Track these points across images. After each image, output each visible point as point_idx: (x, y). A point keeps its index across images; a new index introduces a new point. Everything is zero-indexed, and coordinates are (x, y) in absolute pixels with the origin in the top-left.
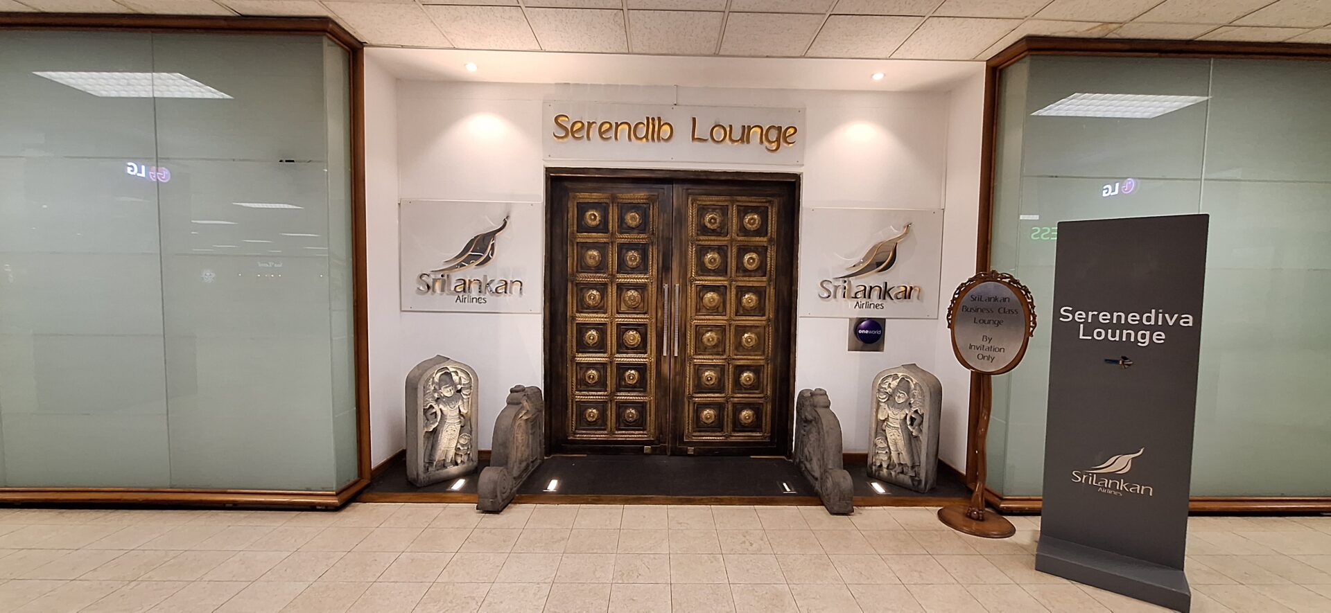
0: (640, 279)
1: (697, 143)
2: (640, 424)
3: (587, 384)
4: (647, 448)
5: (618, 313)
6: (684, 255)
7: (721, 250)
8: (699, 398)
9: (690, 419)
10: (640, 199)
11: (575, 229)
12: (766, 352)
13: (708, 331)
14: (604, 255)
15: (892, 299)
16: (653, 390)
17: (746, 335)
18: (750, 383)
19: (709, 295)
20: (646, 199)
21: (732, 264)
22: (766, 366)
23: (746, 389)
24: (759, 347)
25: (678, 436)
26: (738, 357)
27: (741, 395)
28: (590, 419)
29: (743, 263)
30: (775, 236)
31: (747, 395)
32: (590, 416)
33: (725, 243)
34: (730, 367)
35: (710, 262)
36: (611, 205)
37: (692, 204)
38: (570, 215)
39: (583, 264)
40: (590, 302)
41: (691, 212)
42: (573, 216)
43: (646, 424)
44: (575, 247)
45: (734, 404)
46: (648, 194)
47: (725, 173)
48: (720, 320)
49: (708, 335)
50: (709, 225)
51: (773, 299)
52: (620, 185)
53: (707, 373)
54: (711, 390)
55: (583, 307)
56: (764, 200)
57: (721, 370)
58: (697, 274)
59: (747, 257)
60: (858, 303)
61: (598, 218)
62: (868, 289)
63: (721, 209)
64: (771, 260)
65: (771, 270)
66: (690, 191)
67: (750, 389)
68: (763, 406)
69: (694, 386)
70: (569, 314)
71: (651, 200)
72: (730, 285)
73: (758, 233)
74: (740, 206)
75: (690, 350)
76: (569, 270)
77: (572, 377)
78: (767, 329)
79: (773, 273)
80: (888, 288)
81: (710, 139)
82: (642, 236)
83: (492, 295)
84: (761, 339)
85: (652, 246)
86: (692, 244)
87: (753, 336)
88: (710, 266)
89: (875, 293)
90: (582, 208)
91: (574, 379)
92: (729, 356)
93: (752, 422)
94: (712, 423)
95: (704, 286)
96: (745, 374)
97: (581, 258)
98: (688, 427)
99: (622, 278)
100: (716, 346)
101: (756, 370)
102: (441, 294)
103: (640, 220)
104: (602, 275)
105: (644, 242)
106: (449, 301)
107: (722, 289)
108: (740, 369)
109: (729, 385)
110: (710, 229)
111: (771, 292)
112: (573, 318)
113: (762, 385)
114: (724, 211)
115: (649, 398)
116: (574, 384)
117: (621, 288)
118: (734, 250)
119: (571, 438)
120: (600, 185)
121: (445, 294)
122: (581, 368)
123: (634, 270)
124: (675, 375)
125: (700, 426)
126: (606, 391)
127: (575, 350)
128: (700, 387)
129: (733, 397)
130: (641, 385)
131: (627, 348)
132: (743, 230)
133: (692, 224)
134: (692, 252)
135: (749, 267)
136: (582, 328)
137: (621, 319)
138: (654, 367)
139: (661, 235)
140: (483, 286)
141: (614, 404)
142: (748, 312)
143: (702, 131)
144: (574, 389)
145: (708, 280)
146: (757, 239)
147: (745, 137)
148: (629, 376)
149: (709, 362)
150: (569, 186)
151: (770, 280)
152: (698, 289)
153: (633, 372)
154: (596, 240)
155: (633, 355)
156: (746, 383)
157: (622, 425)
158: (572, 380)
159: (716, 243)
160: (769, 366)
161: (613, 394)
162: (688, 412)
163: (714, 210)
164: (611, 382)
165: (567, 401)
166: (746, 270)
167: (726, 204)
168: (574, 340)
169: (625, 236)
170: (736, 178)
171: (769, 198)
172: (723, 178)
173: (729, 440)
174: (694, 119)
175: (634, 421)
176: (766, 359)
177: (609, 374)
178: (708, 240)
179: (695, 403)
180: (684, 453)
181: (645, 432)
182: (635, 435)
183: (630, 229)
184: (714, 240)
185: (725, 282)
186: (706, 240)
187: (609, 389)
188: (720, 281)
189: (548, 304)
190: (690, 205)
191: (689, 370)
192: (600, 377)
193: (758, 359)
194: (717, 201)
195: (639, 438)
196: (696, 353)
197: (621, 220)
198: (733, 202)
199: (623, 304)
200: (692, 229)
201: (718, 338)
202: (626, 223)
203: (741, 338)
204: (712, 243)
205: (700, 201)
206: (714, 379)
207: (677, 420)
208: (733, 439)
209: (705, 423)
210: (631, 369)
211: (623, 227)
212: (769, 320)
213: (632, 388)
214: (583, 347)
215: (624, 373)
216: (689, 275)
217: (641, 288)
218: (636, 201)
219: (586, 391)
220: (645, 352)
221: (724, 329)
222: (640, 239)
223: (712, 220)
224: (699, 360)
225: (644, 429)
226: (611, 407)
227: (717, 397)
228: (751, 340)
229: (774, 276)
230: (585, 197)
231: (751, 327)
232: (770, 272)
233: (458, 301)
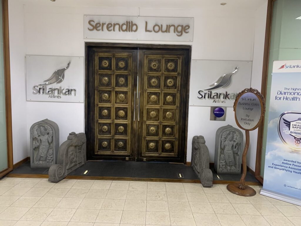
0: (125, 89)
1: (148, 33)
2: (124, 148)
3: (103, 132)
4: (127, 158)
5: (116, 103)
6: (142, 80)
7: (158, 78)
8: (149, 138)
9: (145, 146)
10: (125, 56)
11: (98, 68)
12: (176, 120)
13: (152, 111)
14: (110, 79)
15: (229, 99)
16: (130, 135)
17: (168, 113)
18: (169, 132)
19: (153, 96)
20: (127, 56)
21: (162, 84)
22: (176, 126)
23: (167, 135)
24: (173, 118)
25: (140, 154)
26: (164, 122)
27: (165, 137)
28: (104, 146)
29: (167, 83)
30: (180, 72)
31: (168, 138)
32: (104, 144)
33: (160, 75)
34: (161, 126)
35: (153, 83)
36: (113, 58)
37: (146, 58)
38: (96, 62)
39: (101, 83)
40: (104, 98)
41: (146, 62)
42: (97, 63)
43: (127, 148)
44: (98, 76)
45: (163, 141)
46: (128, 54)
47: (160, 45)
48: (157, 107)
49: (152, 112)
50: (153, 67)
51: (179, 98)
52: (116, 50)
53: (152, 128)
54: (153, 135)
55: (101, 100)
56: (176, 57)
57: (157, 127)
58: (148, 88)
59: (169, 80)
60: (214, 100)
61: (107, 64)
63: (158, 60)
64: (179, 82)
65: (178, 86)
66: (145, 53)
67: (169, 135)
68: (175, 142)
69: (146, 133)
70: (96, 103)
71: (129, 57)
72: (162, 93)
73: (173, 70)
74: (166, 59)
75: (145, 118)
76: (96, 85)
77: (97, 128)
78: (177, 110)
79: (179, 87)
80: (227, 94)
81: (153, 31)
82: (125, 72)
83: (63, 95)
84: (174, 115)
85: (130, 76)
86: (146, 75)
87: (171, 113)
88: (153, 85)
89: (222, 97)
90: (101, 59)
91: (98, 130)
92: (161, 121)
93: (170, 148)
94: (154, 148)
95: (151, 93)
96: (167, 129)
97: (100, 81)
98: (144, 149)
99: (118, 89)
100: (155, 117)
101: (172, 127)
102: (43, 94)
103: (125, 64)
104: (109, 87)
105: (126, 74)
106: (45, 97)
107: (158, 94)
108: (165, 127)
109: (161, 133)
110: (153, 69)
111: (178, 95)
112: (97, 105)
113: (174, 134)
114: (159, 61)
115: (128, 138)
116: (98, 132)
117: (117, 93)
118: (163, 78)
119: (96, 153)
120: (108, 50)
121: (44, 94)
122: (101, 125)
123: (122, 86)
124: (139, 128)
125: (148, 149)
126: (111, 134)
127: (98, 118)
128: (149, 134)
129: (162, 138)
130: (125, 132)
131: (119, 117)
132: (167, 70)
133: (146, 67)
134: (146, 78)
135: (169, 85)
136: (101, 109)
137: (117, 105)
138: (130, 125)
139: (133, 71)
140: (60, 91)
141: (114, 140)
142: (168, 104)
143: (150, 27)
144: (98, 134)
145: (152, 90)
146: (173, 73)
147: (167, 30)
148: (120, 129)
149: (153, 124)
150: (95, 50)
151: (178, 90)
152: (148, 94)
153: (122, 127)
154: (106, 73)
155: (122, 120)
156: (168, 133)
157: (117, 148)
158: (97, 130)
159: (156, 75)
160: (177, 126)
161: (113, 136)
162: (144, 144)
163: (155, 61)
164: (113, 131)
165: (94, 138)
166: (168, 86)
167: (160, 58)
168: (98, 114)
169: (119, 71)
170: (164, 47)
171: (178, 56)
172: (159, 47)
173: (160, 156)
174: (146, 23)
175: (122, 147)
176: (176, 123)
177: (112, 128)
178: (153, 74)
179: (146, 140)
180: (142, 160)
181: (126, 152)
182: (122, 153)
183: (121, 69)
184: (155, 74)
185: (159, 91)
186: (152, 74)
187: (112, 134)
188: (157, 90)
189: (87, 99)
190: (145, 59)
191: (144, 127)
192: (108, 128)
193: (173, 123)
194: (157, 57)
195: (124, 154)
196: (147, 120)
197: (117, 65)
198: (163, 57)
199: (118, 100)
200: (146, 69)
201: (156, 114)
202: (119, 66)
203: (166, 114)
204: (154, 75)
205: (149, 57)
206: (154, 131)
207: (139, 147)
208: (162, 155)
209: (151, 148)
210: (121, 126)
211: (118, 68)
212: (177, 107)
213: (121, 134)
214: (101, 117)
215: (118, 128)
216: (145, 88)
217: (125, 93)
218: (123, 57)
219: (102, 134)
220: (127, 119)
221: (159, 110)
222: (124, 73)
223: (154, 65)
224: (148, 122)
225: (126, 151)
226: (113, 141)
227: (156, 138)
228: (170, 115)
229: (179, 89)
230: (102, 55)
231: (170, 109)
232: (178, 87)
233: (50, 97)
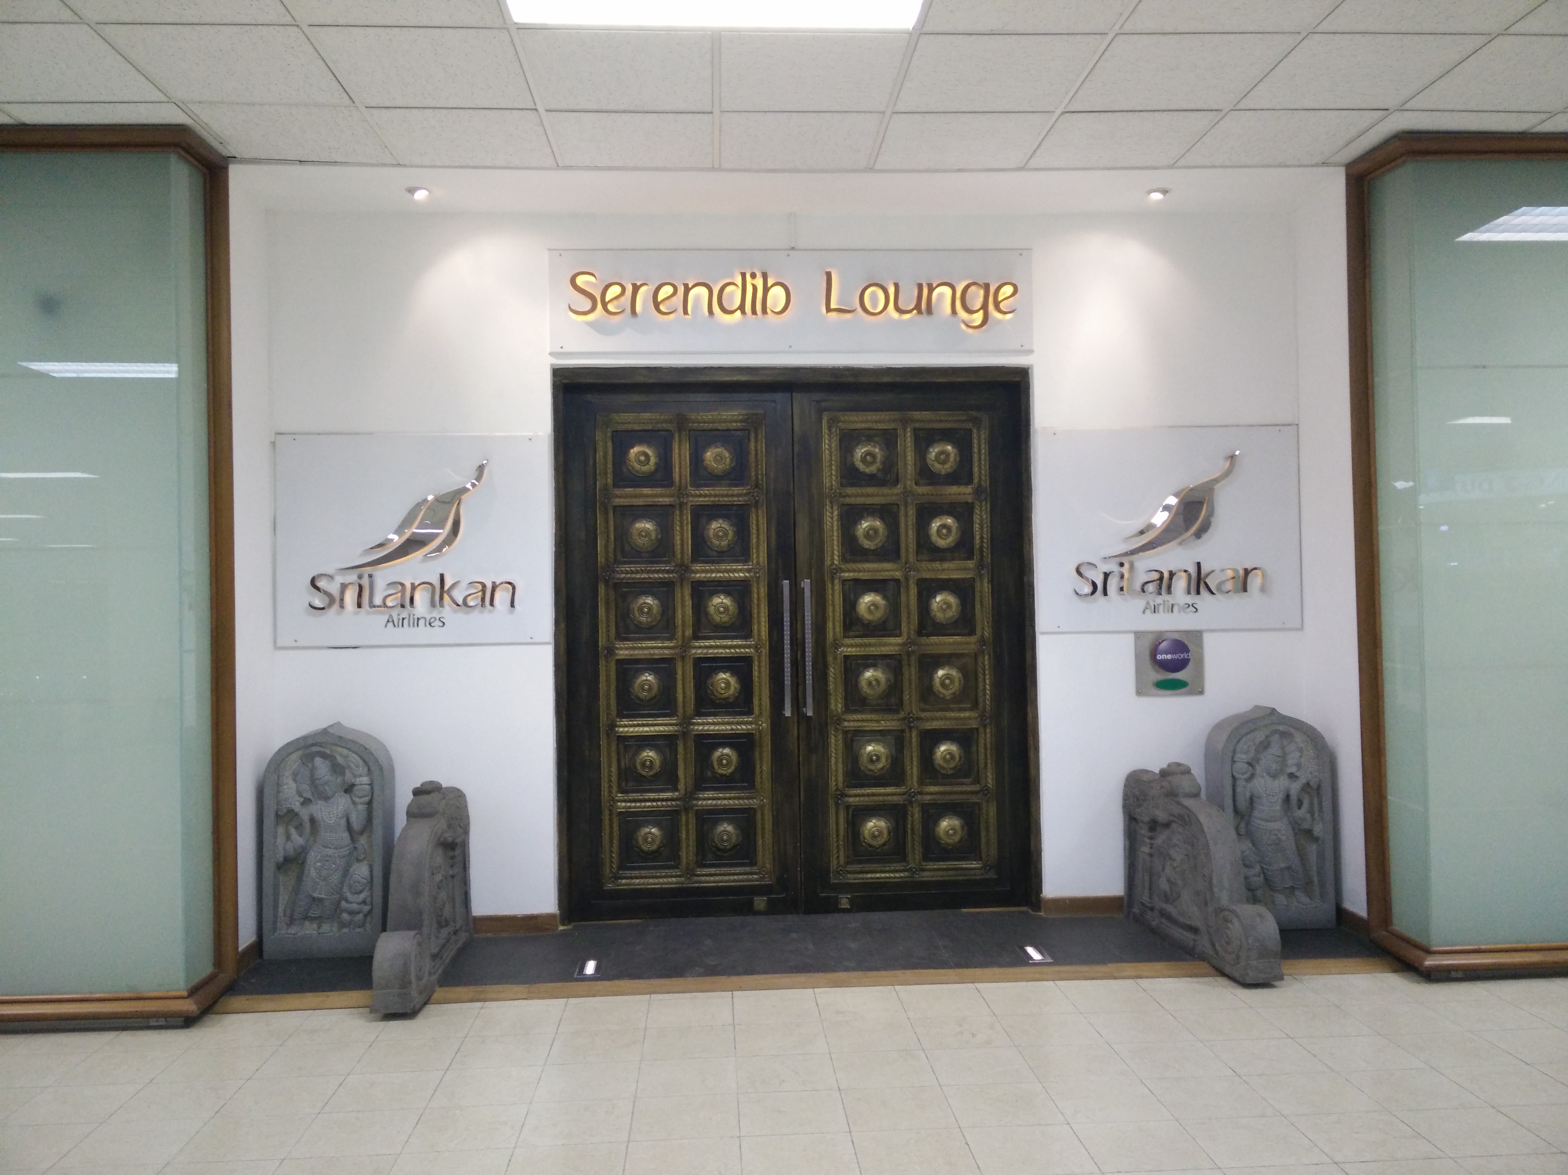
0: (735, 572)
1: (835, 317)
2: (743, 853)
3: (639, 779)
4: (760, 901)
5: (697, 638)
6: (816, 524)
7: (887, 513)
8: (858, 796)
9: (841, 838)
10: (730, 422)
11: (610, 481)
12: (981, 705)
13: (867, 667)
14: (666, 529)
15: (1213, 593)
16: (767, 785)
17: (941, 673)
18: (952, 765)
19: (867, 599)
20: (741, 421)
21: (908, 538)
22: (981, 730)
23: (944, 776)
24: (966, 694)
25: (818, 874)
26: (928, 714)
27: (937, 789)
28: (645, 848)
29: (928, 536)
30: (986, 483)
31: (948, 788)
32: (645, 839)
33: (893, 499)
34: (914, 735)
35: (867, 536)
36: (677, 435)
37: (830, 429)
38: (600, 455)
39: (627, 548)
40: (643, 619)
41: (829, 446)
42: (605, 457)
43: (755, 851)
44: (611, 515)
45: (925, 808)
46: (744, 412)
47: (889, 371)
48: (891, 645)
49: (869, 674)
50: (861, 467)
51: (988, 601)
52: (692, 397)
53: (870, 748)
54: (879, 780)
55: (628, 629)
56: (964, 418)
57: (898, 741)
58: (844, 559)
59: (935, 525)
60: (1148, 603)
61: (653, 460)
62: (1166, 575)
63: (883, 436)
64: (982, 528)
65: (981, 547)
66: (823, 404)
67: (953, 776)
68: (980, 809)
69: (846, 774)
70: (602, 641)
71: (752, 424)
72: (907, 579)
73: (954, 478)
74: (920, 429)
75: (836, 704)
76: (601, 559)
77: (610, 766)
78: (980, 659)
79: (987, 553)
81: (859, 309)
82: (736, 490)
83: (455, 612)
84: (969, 676)
85: (757, 508)
86: (831, 503)
87: (954, 673)
88: (867, 544)
89: (1180, 584)
90: (623, 441)
91: (614, 769)
92: (911, 712)
93: (960, 841)
94: (884, 844)
95: (856, 581)
96: (943, 748)
97: (622, 536)
98: (837, 856)
99: (702, 572)
100: (885, 695)
101: (964, 738)
102: (356, 613)
103: (731, 460)
104: (663, 567)
105: (741, 500)
106: (371, 625)
107: (891, 586)
108: (932, 738)
109: (913, 770)
110: (864, 474)
111: (984, 588)
112: (611, 651)
113: (976, 768)
114: (889, 439)
115: (759, 801)
116: (614, 778)
117: (701, 590)
118: (912, 512)
119: (610, 886)
120: (653, 398)
121: (363, 612)
122: (627, 748)
123: (722, 556)
124: (810, 754)
125: (860, 852)
126: (677, 790)
127: (614, 712)
128: (857, 776)
129: (921, 793)
130: (744, 776)
131: (716, 705)
132: (926, 474)
133: (831, 465)
134: (831, 519)
135: (942, 543)
136: (628, 670)
137: (701, 649)
138: (767, 741)
139: (772, 487)
140: (438, 594)
141: (691, 815)
142: (942, 628)
143: (844, 295)
144: (615, 789)
145: (864, 571)
146: (954, 489)
147: (923, 305)
148: (720, 760)
149: (874, 726)
150: (597, 402)
151: (981, 565)
152: (847, 587)
153: (727, 751)
154: (650, 501)
155: (727, 719)
156: (945, 765)
157: (709, 856)
158: (609, 770)
159: (876, 500)
160: (988, 731)
161: (690, 796)
162: (837, 825)
163: (870, 438)
164: (684, 773)
165: (600, 812)
166: (934, 550)
167: (892, 426)
168: (613, 695)
169: (706, 491)
171: (974, 413)
172: (886, 379)
173: (918, 877)
174: (828, 275)
175: (734, 847)
176: (982, 716)
177: (680, 757)
178: (862, 495)
179: (848, 807)
180: (832, 907)
181: (755, 869)
182: (736, 876)
183: (714, 479)
184: (874, 495)
185: (897, 573)
186: (858, 495)
187: (681, 786)
188: (887, 570)
189: (563, 625)
190: (825, 430)
191: (835, 743)
192: (664, 763)
193: (968, 717)
194: (876, 422)
195: (748, 880)
196: (847, 710)
197: (697, 460)
198: (905, 422)
199: (704, 621)
200: (830, 476)
201: (888, 680)
202: (706, 468)
203: (931, 679)
204: (870, 501)
205: (844, 422)
206: (883, 760)
207: (816, 841)
208: (926, 876)
209: (870, 846)
210: (724, 745)
211: (701, 476)
212: (982, 641)
213: (725, 783)
214: (629, 706)
215: (710, 754)
216: (828, 562)
217: (738, 589)
218: (723, 426)
219: (636, 791)
220: (750, 712)
221: (900, 662)
222: (732, 496)
223: (868, 458)
224: (853, 721)
225: (753, 863)
226: (687, 821)
227: (889, 793)
228: (952, 682)
229: (988, 559)
230: (627, 420)
231: (951, 656)
232: (981, 552)
233: (390, 625)
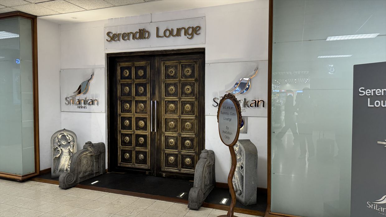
0: (144, 98)
2: (144, 161)
3: (125, 143)
4: (147, 172)
5: (136, 113)
6: (160, 88)
7: (175, 85)
8: (168, 151)
9: (164, 160)
10: (143, 64)
11: (120, 78)
13: (171, 121)
14: (130, 89)
15: (249, 107)
16: (149, 147)
17: (187, 123)
18: (189, 145)
19: (171, 105)
20: (145, 64)
21: (179, 91)
22: (195, 138)
23: (187, 148)
24: (192, 129)
25: (159, 168)
26: (183, 133)
27: (185, 151)
28: (126, 158)
29: (184, 91)
31: (187, 151)
32: (126, 156)
33: (177, 82)
34: (180, 138)
35: (171, 90)
36: (132, 67)
38: (118, 72)
39: (123, 93)
40: (126, 108)
41: (163, 69)
43: (147, 161)
44: (120, 85)
45: (182, 155)
46: (146, 62)
47: (173, 50)
48: (176, 116)
49: (171, 123)
50: (170, 74)
51: (197, 107)
52: (136, 59)
53: (170, 140)
54: (173, 148)
55: (123, 110)
56: (193, 61)
57: (176, 139)
58: (166, 96)
59: (186, 87)
61: (128, 73)
63: (175, 66)
64: (197, 89)
65: (196, 93)
66: (161, 59)
67: (189, 148)
69: (165, 146)
70: (118, 113)
71: (147, 65)
72: (179, 101)
73: (191, 76)
74: (183, 64)
75: (163, 129)
76: (118, 95)
78: (196, 121)
80: (246, 101)
81: (164, 36)
83: (88, 106)
84: (192, 124)
85: (148, 84)
86: (163, 83)
88: (171, 92)
90: (122, 69)
91: (120, 140)
92: (180, 132)
93: (190, 164)
94: (173, 163)
95: (168, 101)
96: (187, 141)
97: (122, 90)
98: (163, 164)
99: (138, 98)
100: (174, 128)
101: (192, 140)
103: (143, 73)
104: (130, 97)
105: (145, 82)
106: (74, 107)
107: (176, 102)
108: (184, 139)
109: (180, 146)
110: (170, 76)
111: (196, 103)
112: (120, 115)
113: (194, 147)
115: (148, 150)
116: (120, 142)
117: (137, 102)
118: (181, 85)
119: (119, 165)
120: (128, 59)
121: (74, 105)
122: (123, 136)
123: (141, 95)
124: (158, 140)
125: (168, 164)
126: (132, 146)
127: (121, 128)
128: (168, 146)
129: (181, 152)
130: (144, 145)
131: (140, 128)
132: (184, 76)
133: (163, 74)
134: (163, 86)
135: (187, 92)
136: (123, 119)
137: (137, 115)
138: (150, 136)
139: (151, 79)
142: (188, 113)
143: (161, 33)
144: (120, 144)
145: (170, 99)
146: (191, 79)
147: (178, 34)
148: (140, 140)
149: (172, 135)
150: (117, 60)
151: (196, 98)
152: (166, 102)
154: (127, 82)
155: (141, 131)
156: (187, 146)
157: (138, 161)
159: (173, 82)
160: (197, 138)
161: (134, 148)
162: (163, 157)
163: (172, 67)
164: (134, 142)
165: (117, 149)
166: (186, 94)
167: (176, 64)
168: (120, 124)
169: (138, 80)
170: (178, 52)
171: (195, 60)
173: (180, 172)
174: (157, 28)
175: (142, 160)
176: (196, 135)
177: (133, 139)
178: (170, 81)
179: (166, 153)
180: (161, 176)
182: (143, 166)
183: (140, 77)
184: (172, 81)
185: (177, 99)
188: (175, 98)
189: (109, 109)
190: (162, 65)
191: (163, 138)
192: (130, 139)
193: (192, 134)
194: (173, 63)
196: (166, 131)
197: (136, 73)
198: (180, 63)
199: (138, 109)
200: (163, 76)
201: (175, 125)
202: (138, 75)
203: (184, 125)
204: (171, 82)
205: (166, 63)
206: (173, 143)
207: (159, 160)
208: (182, 171)
209: (170, 163)
210: (141, 137)
211: (137, 77)
212: (196, 116)
213: (141, 145)
214: (124, 127)
215: (138, 139)
216: (162, 96)
217: (144, 102)
218: (141, 65)
219: (125, 145)
220: (146, 130)
221: (177, 121)
222: (143, 81)
223: (171, 72)
224: (167, 134)
225: (146, 164)
226: (134, 153)
227: (175, 151)
228: (189, 126)
229: (198, 97)
230: (124, 64)
231: (189, 119)
232: (197, 95)
233: (78, 108)
